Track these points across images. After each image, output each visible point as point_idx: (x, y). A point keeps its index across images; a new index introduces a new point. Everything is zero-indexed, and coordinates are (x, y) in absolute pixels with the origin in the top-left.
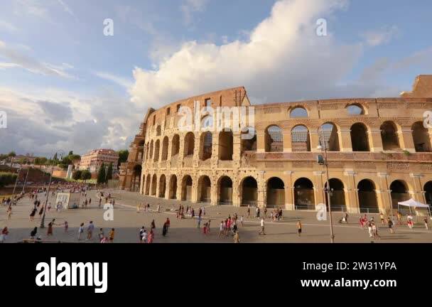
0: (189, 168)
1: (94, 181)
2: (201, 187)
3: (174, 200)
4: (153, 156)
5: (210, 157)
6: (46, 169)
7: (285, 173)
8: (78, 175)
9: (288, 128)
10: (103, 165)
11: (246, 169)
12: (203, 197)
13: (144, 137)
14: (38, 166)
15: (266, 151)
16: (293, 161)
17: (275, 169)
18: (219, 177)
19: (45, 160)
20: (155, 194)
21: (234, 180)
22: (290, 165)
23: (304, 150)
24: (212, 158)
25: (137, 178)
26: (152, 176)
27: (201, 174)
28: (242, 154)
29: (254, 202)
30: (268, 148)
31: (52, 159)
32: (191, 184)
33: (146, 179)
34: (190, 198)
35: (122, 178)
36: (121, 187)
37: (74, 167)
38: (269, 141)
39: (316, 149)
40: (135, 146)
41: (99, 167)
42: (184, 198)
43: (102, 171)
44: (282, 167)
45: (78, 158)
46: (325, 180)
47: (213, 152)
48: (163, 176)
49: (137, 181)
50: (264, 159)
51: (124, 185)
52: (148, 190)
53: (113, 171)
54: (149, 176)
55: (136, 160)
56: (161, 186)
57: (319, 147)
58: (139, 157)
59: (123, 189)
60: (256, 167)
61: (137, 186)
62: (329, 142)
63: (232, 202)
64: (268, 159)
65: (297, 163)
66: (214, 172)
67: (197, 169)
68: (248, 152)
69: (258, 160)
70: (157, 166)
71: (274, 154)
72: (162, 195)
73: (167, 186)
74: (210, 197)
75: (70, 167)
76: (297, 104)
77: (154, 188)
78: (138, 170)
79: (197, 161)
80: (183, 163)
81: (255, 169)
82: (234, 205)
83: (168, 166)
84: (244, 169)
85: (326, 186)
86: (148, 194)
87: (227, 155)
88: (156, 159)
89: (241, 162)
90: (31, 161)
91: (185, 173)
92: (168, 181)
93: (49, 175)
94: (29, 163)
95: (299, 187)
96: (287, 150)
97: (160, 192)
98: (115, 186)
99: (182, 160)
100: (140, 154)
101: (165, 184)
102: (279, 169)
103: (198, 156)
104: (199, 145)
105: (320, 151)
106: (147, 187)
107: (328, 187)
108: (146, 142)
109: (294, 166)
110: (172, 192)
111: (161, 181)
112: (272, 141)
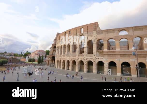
0: (74, 57)
1: (36, 63)
2: (79, 65)
3: (69, 70)
4: (60, 52)
5: (83, 53)
6: (18, 58)
7: (117, 60)
8: (30, 60)
9: (118, 40)
10: (40, 56)
11: (99, 58)
12: (81, 70)
13: (56, 45)
14: (15, 57)
15: (108, 50)
16: (120, 54)
17: (112, 58)
18: (87, 61)
19: (18, 54)
20: (61, 68)
21: (94, 63)
22: (119, 56)
23: (126, 49)
24: (84, 53)
25: (53, 61)
26: (59, 61)
27: (80, 60)
28: (97, 51)
29: (102, 72)
30: (109, 49)
31: (20, 54)
32: (75, 64)
33: (57, 62)
34: (75, 70)
35: (47, 62)
36: (47, 65)
37: (28, 57)
38: (109, 46)
39: (132, 49)
40: (52, 48)
41: (38, 57)
42: (73, 70)
43: (39, 59)
44: (115, 57)
45: (30, 53)
46: (136, 63)
47: (84, 51)
48: (64, 61)
49: (53, 63)
50: (107, 54)
51: (48, 64)
52: (58, 66)
53: (44, 59)
54: (58, 61)
55: (53, 54)
56: (63, 64)
57: (133, 48)
58: (54, 53)
59: (48, 66)
60: (104, 57)
61: (53, 65)
62: (138, 46)
63: (93, 72)
64: (109, 54)
65: (122, 55)
66: (85, 59)
67: (78, 58)
68: (100, 50)
69: (104, 54)
70: (61, 57)
71: (112, 51)
72: (64, 68)
73: (65, 65)
74: (83, 69)
75: (27, 57)
76: (122, 29)
77: (60, 65)
78: (53, 58)
79: (78, 55)
80: (72, 55)
81: (103, 58)
82: (94, 73)
83: (66, 56)
84: (98, 58)
85: (137, 66)
86: (58, 68)
87: (90, 52)
88: (61, 54)
89: (97, 55)
90: (13, 55)
91: (73, 60)
92: (66, 63)
93: (19, 60)
94: (12, 56)
95: (123, 66)
96: (118, 49)
97: (63, 67)
98: (44, 65)
99: (71, 54)
100: (54, 52)
101: (65, 64)
102: (114, 58)
103: (78, 53)
104: (78, 48)
105: (134, 50)
106: (57, 65)
107: (138, 66)
108: (56, 47)
109: (121, 56)
110: (68, 67)
111: (63, 63)
112: (111, 45)
